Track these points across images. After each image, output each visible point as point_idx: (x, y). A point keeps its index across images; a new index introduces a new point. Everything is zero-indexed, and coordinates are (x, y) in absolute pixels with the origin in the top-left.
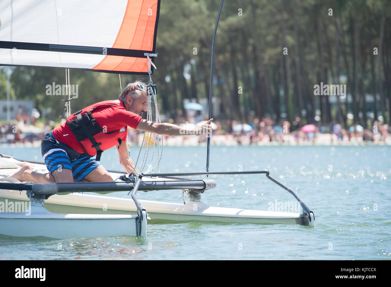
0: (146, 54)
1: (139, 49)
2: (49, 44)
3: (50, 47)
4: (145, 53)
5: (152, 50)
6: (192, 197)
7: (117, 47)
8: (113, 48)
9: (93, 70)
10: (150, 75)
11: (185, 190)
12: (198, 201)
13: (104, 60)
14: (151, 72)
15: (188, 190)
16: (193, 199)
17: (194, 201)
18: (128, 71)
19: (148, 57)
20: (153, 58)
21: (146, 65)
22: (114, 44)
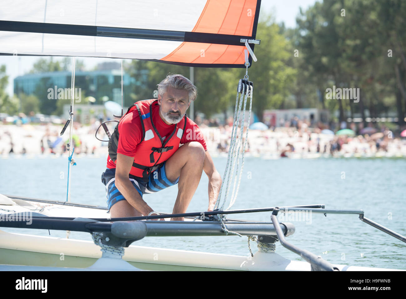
0: (242, 41)
1: (233, 34)
2: (96, 27)
3: (97, 31)
4: (241, 39)
5: (251, 35)
6: (264, 246)
7: (199, 30)
8: (193, 32)
9: (162, 61)
10: (247, 67)
11: (254, 236)
12: (272, 253)
13: (178, 49)
14: (250, 64)
15: (257, 237)
16: (266, 250)
17: (266, 252)
18: (214, 63)
19: (247, 44)
20: (252, 46)
21: (241, 55)
22: (196, 27)
